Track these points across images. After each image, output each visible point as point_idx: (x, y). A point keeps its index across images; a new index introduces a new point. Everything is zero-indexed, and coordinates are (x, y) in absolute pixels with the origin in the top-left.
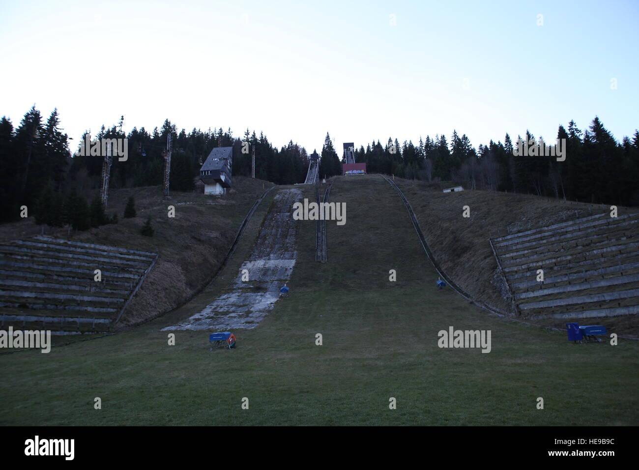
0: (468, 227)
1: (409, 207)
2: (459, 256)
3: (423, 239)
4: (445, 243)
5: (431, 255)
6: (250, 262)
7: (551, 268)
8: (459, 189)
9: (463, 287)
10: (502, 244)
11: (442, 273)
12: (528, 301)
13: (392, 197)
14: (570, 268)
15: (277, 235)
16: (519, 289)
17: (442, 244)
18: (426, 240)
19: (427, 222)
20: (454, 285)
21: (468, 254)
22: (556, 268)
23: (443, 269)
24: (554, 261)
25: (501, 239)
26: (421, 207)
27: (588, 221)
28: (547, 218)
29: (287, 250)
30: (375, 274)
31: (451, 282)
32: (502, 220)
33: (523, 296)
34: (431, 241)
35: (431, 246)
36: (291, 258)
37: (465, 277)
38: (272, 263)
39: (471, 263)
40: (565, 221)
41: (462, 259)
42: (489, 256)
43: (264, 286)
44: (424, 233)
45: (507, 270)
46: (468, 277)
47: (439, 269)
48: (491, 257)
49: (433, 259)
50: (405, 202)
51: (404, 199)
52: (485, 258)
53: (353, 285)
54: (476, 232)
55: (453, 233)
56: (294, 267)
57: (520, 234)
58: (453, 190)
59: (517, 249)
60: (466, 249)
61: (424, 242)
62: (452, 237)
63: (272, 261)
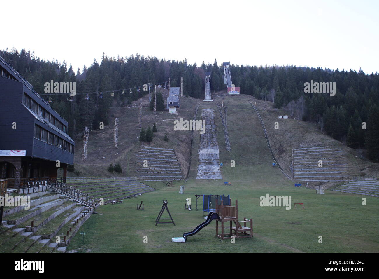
0: (286, 141)
1: (263, 125)
2: (281, 154)
3: (268, 142)
4: (277, 146)
5: (271, 150)
6: (201, 150)
7: (305, 165)
8: (286, 117)
9: (281, 166)
10: (296, 152)
11: (275, 159)
12: (296, 175)
13: (255, 118)
14: (309, 166)
15: (208, 137)
16: (295, 171)
17: (276, 146)
18: (270, 143)
19: (270, 134)
20: (278, 165)
21: (285, 153)
22: (306, 166)
23: (275, 157)
24: (307, 163)
25: (296, 149)
26: (268, 125)
27: (323, 148)
28: (312, 144)
29: (214, 145)
30: (250, 158)
31: (277, 163)
32: (298, 140)
33: (296, 173)
34: (272, 144)
35: (271, 146)
36: (217, 149)
37: (282, 163)
38: (210, 151)
39: (285, 157)
40: (317, 147)
41: (282, 155)
42: (291, 156)
43: (211, 161)
44: (269, 139)
45: (294, 163)
46: (283, 163)
47: (274, 157)
48: (291, 157)
49: (272, 152)
50: (261, 121)
51: (261, 120)
52: (289, 157)
53: (243, 163)
54: (289, 144)
55: (280, 142)
56: (219, 153)
57: (302, 149)
58: (283, 117)
59: (300, 155)
60: (284, 151)
61: (269, 144)
62: (279, 144)
63: (210, 150)
